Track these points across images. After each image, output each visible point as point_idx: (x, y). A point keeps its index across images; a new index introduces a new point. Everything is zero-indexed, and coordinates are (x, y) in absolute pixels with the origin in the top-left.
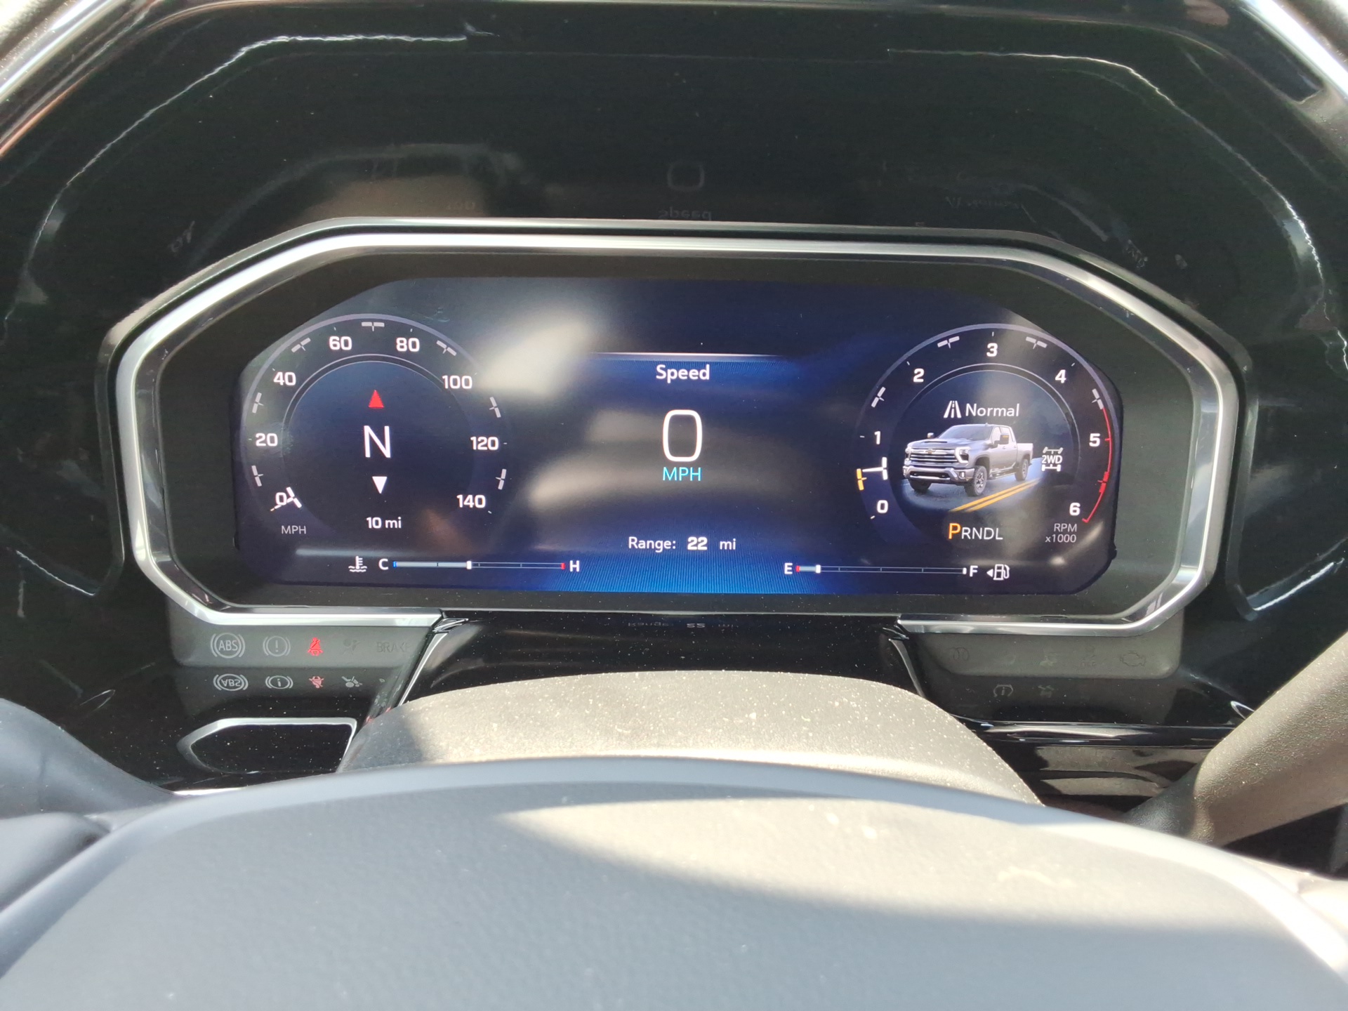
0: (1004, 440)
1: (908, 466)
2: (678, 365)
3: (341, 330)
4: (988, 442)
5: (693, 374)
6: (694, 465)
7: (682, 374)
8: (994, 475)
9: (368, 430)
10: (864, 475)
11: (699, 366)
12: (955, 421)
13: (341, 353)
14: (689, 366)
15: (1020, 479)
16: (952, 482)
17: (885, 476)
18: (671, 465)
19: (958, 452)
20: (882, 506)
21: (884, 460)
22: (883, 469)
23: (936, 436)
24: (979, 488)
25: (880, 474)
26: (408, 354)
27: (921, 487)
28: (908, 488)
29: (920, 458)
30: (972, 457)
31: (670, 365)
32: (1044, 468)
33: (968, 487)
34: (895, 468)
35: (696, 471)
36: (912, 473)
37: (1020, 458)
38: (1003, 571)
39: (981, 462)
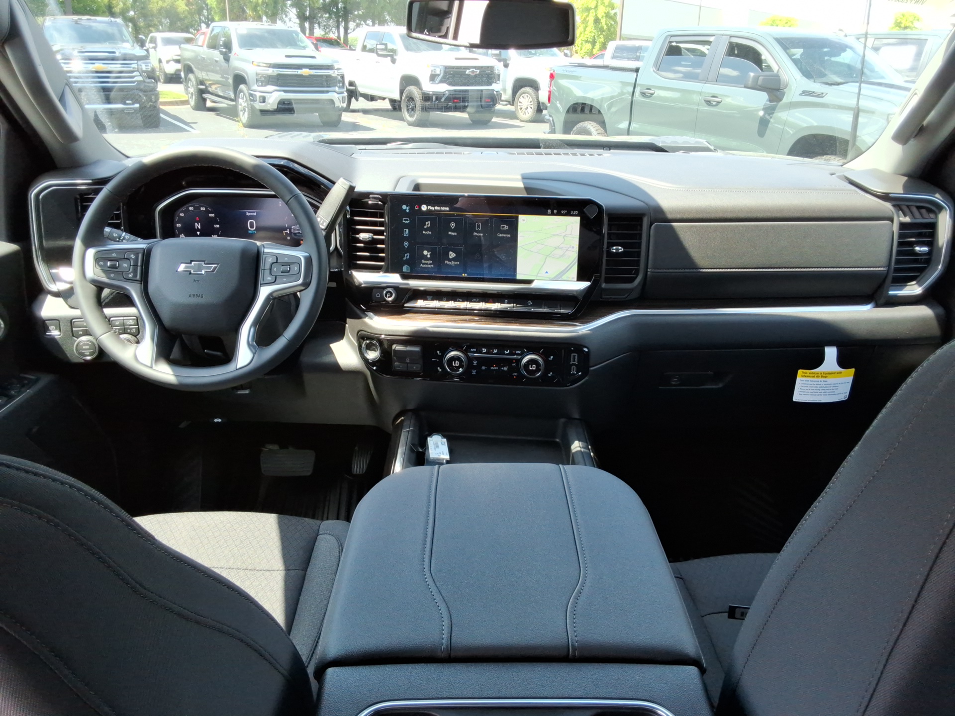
1: (292, 231)
2: (250, 212)
3: (191, 206)
5: (253, 214)
6: (254, 230)
7: (251, 214)
9: (196, 224)
10: (284, 232)
11: (254, 213)
13: (191, 210)
14: (252, 212)
18: (250, 230)
20: (288, 237)
21: (288, 230)
25: (287, 232)
26: (203, 210)
27: (295, 234)
28: (292, 235)
29: (294, 229)
31: (249, 212)
34: (290, 231)
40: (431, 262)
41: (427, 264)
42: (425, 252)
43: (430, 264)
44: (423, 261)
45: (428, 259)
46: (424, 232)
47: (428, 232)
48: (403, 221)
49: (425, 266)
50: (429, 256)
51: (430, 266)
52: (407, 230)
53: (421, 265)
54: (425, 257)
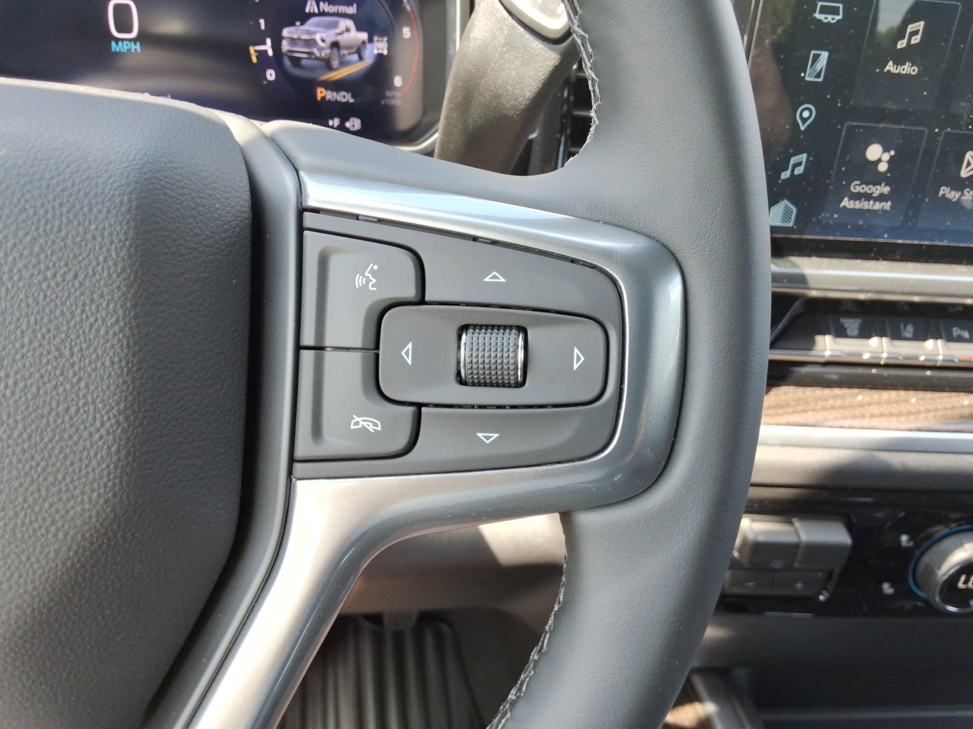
0: (348, 30)
1: (285, 46)
4: (338, 31)
6: (134, 40)
8: (344, 55)
10: (256, 51)
12: (313, 15)
15: (361, 58)
16: (317, 58)
17: (270, 53)
18: (117, 39)
19: (318, 37)
20: (271, 75)
21: (269, 41)
22: (268, 47)
23: (302, 24)
24: (335, 63)
25: (266, 52)
27: (296, 61)
28: (287, 63)
29: (293, 41)
30: (329, 41)
32: (376, 52)
33: (327, 64)
34: (276, 46)
35: (135, 44)
36: (289, 51)
37: (359, 43)
38: (356, 124)
39: (335, 45)
40: (886, 190)
41: (868, 197)
42: (874, 152)
43: (882, 198)
44: (856, 187)
45: (877, 179)
46: (890, 67)
47: (908, 69)
48: (817, 15)
49: (858, 205)
50: (883, 167)
51: (878, 206)
52: (825, 55)
53: (846, 203)
54: (868, 173)
